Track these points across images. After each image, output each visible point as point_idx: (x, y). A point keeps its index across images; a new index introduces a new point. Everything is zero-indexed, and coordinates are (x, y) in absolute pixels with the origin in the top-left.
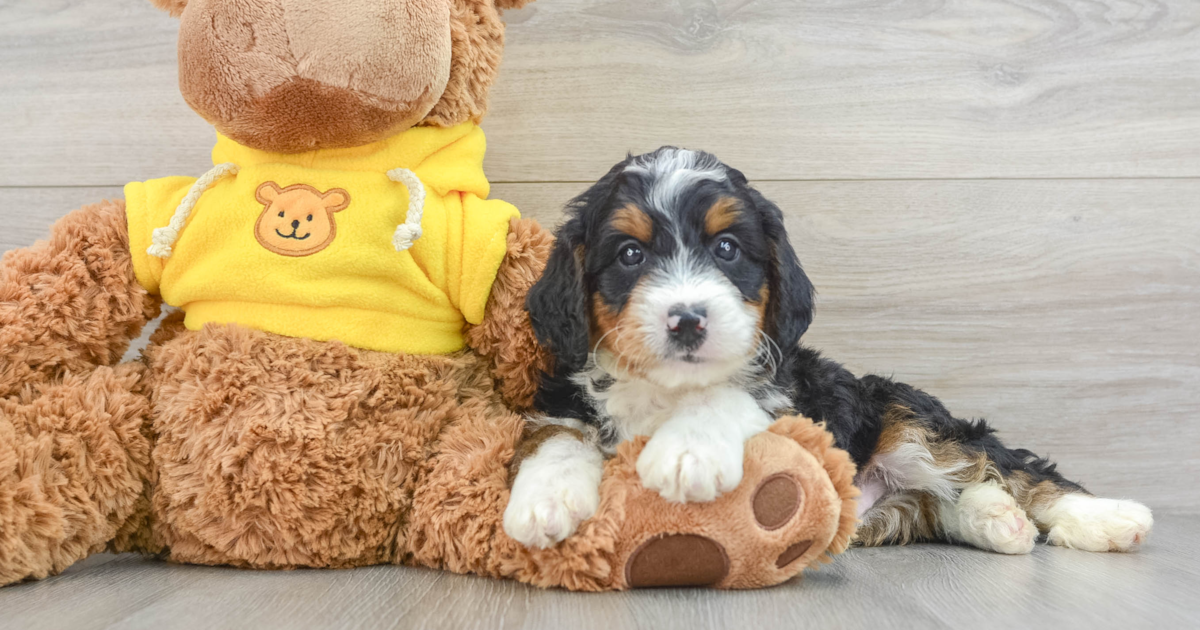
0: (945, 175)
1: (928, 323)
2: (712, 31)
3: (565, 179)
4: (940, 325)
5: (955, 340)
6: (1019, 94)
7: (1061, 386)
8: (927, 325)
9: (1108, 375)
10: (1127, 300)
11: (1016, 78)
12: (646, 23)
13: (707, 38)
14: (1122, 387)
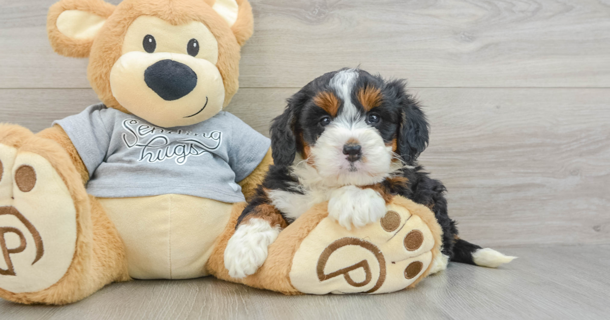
0: (436, 86)
1: (428, 157)
2: (324, 13)
3: (251, 87)
4: (434, 158)
5: (440, 166)
6: (472, 46)
7: (490, 187)
8: (427, 159)
9: (511, 182)
10: (521, 146)
11: (471, 38)
12: (292, 9)
13: (322, 17)
14: (518, 187)
